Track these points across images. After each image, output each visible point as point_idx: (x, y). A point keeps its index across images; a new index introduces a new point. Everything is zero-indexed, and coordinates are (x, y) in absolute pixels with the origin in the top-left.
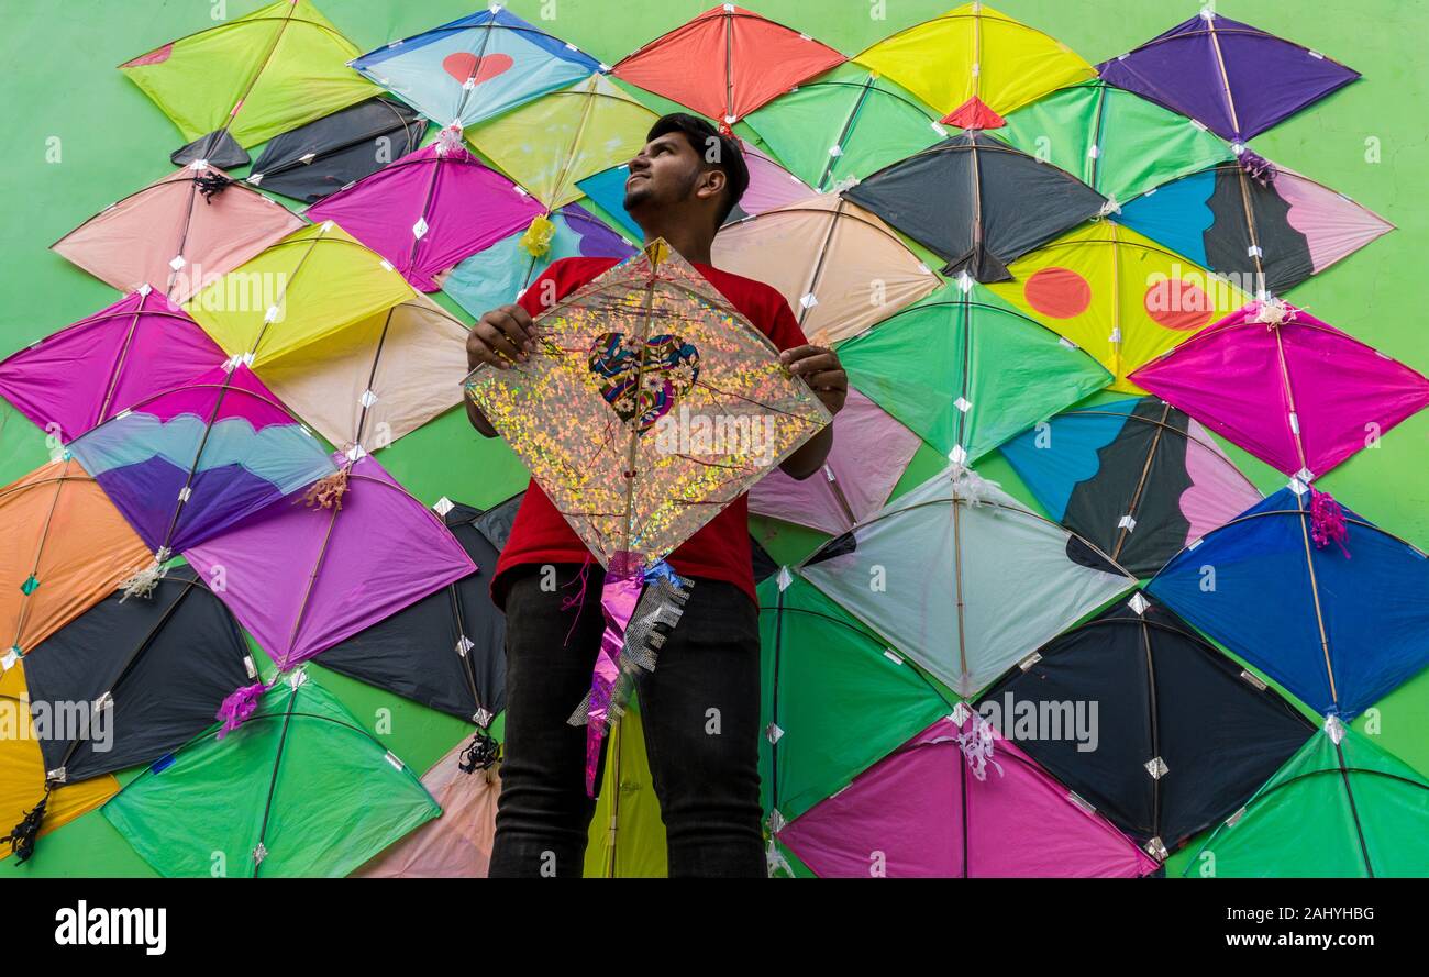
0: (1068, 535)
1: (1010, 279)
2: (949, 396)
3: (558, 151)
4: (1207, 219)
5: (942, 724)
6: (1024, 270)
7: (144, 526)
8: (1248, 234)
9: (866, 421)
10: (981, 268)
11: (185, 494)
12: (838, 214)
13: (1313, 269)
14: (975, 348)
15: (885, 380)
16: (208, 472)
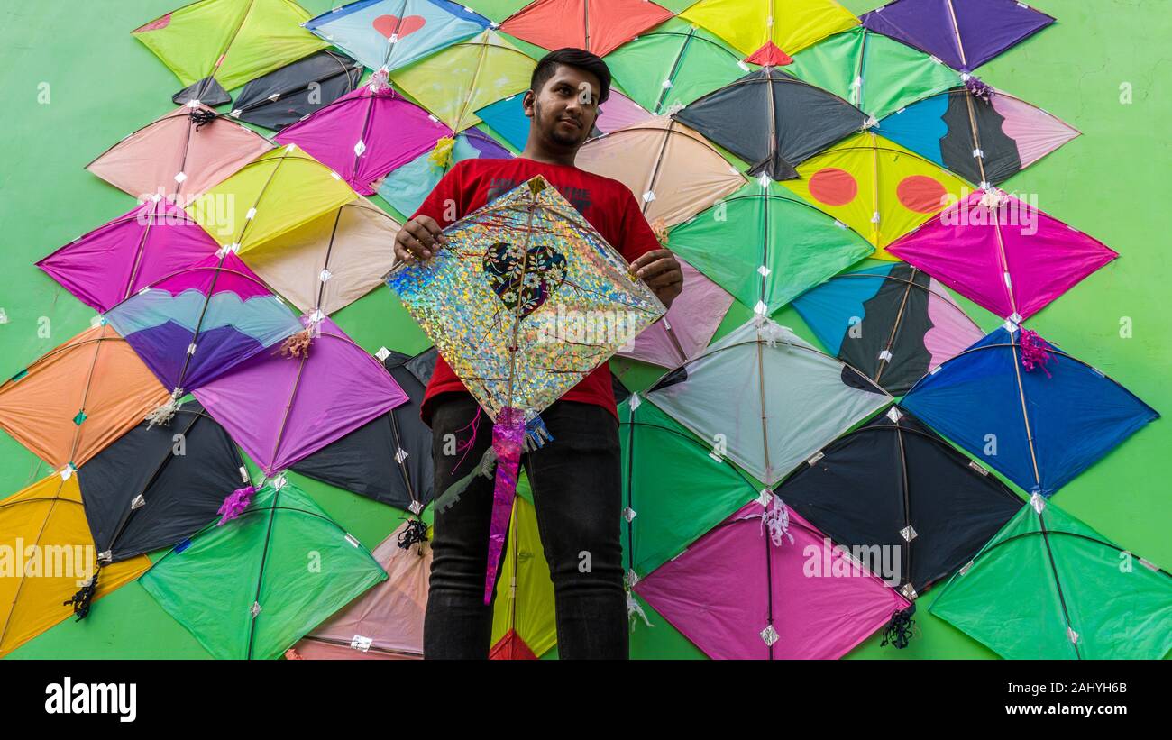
0: (842, 365)
1: (798, 178)
2: (754, 265)
3: (461, 88)
4: (943, 130)
5: (751, 505)
6: (808, 170)
7: (163, 373)
8: (973, 140)
9: (693, 284)
10: (776, 169)
11: (192, 349)
12: (669, 131)
13: (1021, 166)
14: (773, 229)
15: (706, 254)
16: (208, 331)
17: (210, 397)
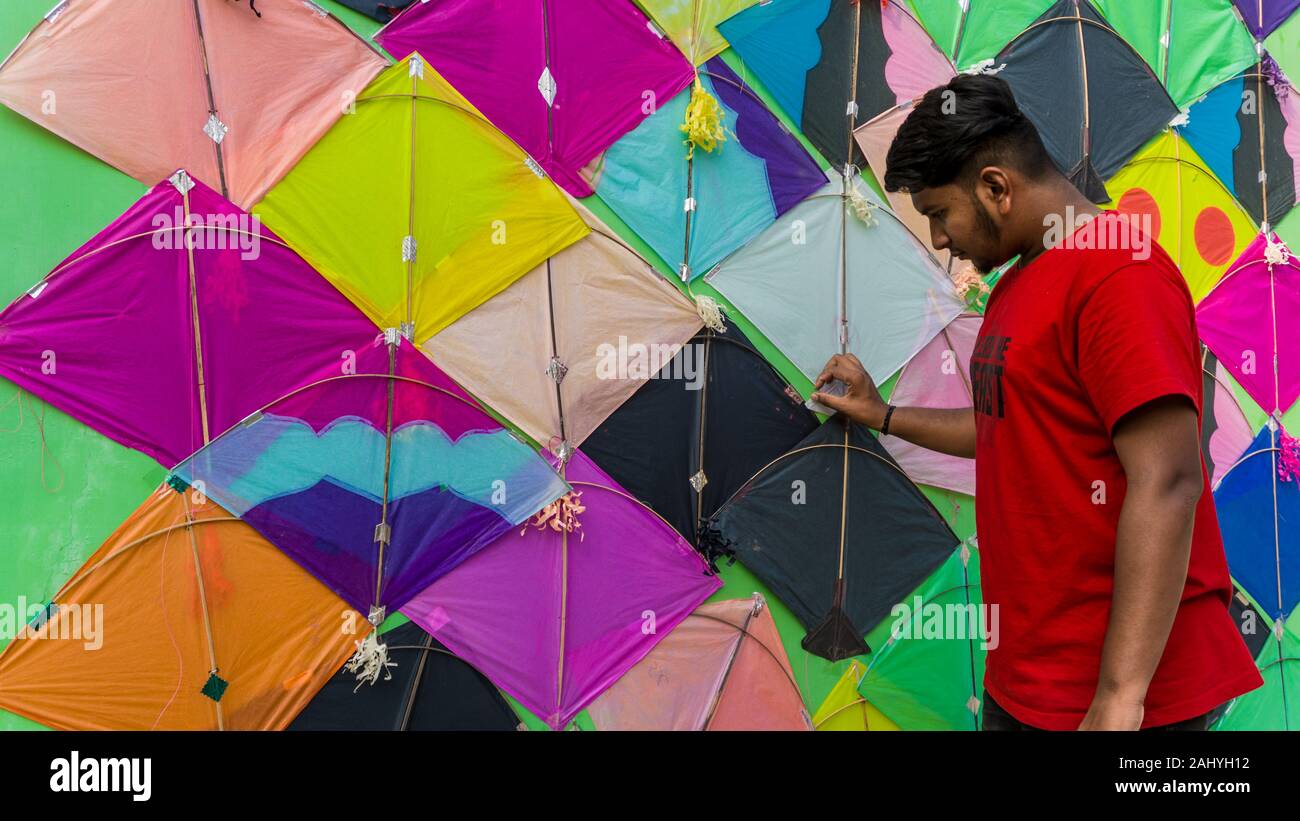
1: (1105, 199)
4: (1236, 136)
6: (1116, 189)
8: (1260, 155)
10: (1088, 184)
11: (382, 534)
13: (1295, 200)
16: (402, 499)
17: (432, 610)
